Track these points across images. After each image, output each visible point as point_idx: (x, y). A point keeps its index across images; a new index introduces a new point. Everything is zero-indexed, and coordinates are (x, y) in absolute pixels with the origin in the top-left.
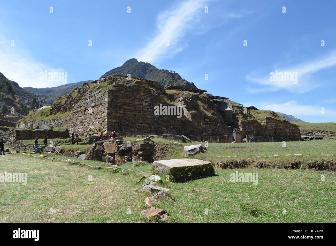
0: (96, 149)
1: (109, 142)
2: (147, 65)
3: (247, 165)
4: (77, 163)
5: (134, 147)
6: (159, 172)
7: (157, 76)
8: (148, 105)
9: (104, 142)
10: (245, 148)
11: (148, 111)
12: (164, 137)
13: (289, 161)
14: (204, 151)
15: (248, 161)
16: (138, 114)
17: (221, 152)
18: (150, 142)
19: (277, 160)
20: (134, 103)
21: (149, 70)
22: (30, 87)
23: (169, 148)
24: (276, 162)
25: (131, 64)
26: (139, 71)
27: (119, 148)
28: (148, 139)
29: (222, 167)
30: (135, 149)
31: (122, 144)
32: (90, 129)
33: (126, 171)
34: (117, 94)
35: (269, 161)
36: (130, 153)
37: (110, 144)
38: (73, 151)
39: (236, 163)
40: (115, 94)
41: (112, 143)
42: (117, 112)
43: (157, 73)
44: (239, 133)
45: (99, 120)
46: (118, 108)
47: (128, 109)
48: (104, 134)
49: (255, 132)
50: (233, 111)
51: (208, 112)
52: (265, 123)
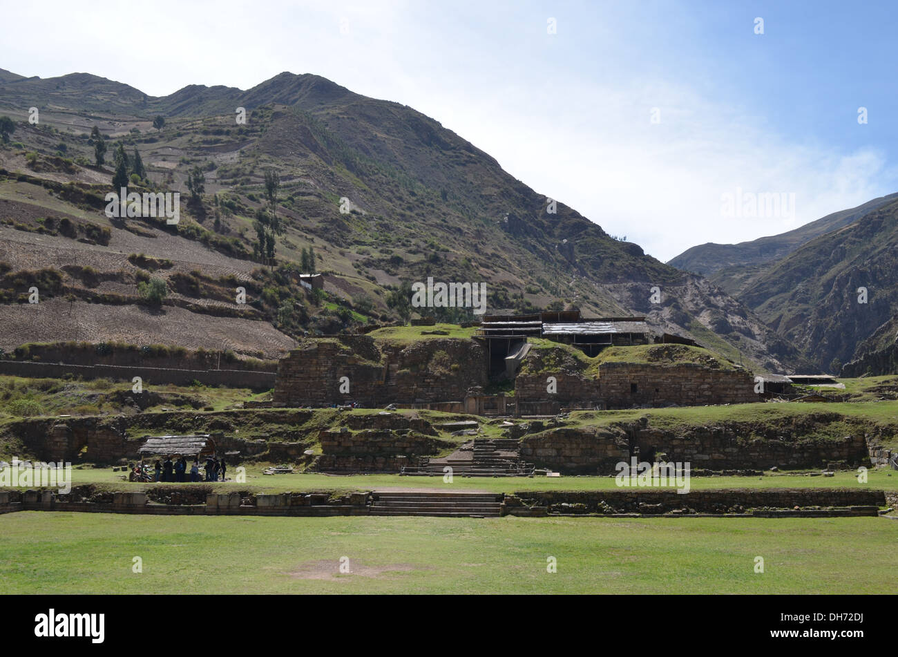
8: (327, 371)
11: (326, 377)
16: (311, 381)
20: (310, 369)
22: (710, 245)
42: (286, 382)
44: (475, 398)
47: (300, 378)
50: (523, 359)
51: (446, 367)
52: (598, 375)
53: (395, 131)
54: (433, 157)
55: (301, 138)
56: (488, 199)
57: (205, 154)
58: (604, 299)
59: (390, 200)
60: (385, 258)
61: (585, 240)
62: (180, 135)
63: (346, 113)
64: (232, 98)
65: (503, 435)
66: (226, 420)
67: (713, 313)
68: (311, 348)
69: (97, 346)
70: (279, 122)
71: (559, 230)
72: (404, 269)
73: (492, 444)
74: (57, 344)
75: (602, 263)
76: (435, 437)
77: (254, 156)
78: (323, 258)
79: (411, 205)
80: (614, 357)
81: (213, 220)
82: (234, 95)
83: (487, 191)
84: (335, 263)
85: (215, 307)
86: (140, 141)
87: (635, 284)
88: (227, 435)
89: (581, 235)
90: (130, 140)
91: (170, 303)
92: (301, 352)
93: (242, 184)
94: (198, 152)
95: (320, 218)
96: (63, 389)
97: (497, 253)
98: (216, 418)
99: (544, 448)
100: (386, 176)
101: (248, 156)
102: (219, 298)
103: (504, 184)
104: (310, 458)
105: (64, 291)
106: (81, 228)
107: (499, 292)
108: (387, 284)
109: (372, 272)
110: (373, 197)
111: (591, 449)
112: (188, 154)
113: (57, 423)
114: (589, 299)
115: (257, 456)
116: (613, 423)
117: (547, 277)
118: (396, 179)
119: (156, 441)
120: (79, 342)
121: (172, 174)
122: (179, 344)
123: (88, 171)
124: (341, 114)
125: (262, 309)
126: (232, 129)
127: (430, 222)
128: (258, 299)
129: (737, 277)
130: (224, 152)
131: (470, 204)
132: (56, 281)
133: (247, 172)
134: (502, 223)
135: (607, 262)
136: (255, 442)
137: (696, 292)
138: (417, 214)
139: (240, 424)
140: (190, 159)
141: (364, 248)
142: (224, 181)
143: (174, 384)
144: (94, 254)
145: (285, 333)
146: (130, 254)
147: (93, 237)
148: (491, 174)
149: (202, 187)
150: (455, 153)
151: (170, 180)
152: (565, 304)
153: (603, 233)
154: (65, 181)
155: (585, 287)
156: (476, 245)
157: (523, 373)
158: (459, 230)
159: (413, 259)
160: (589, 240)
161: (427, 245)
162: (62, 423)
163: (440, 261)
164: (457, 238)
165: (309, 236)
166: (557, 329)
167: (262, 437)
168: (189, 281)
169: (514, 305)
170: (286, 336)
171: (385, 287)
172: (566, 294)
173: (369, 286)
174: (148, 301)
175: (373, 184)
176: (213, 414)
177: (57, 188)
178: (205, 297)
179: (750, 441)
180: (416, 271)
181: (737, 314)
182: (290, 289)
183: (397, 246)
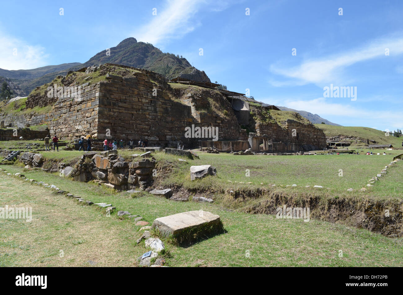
0: (84, 163)
1: (101, 154)
2: (149, 46)
3: (261, 194)
4: (63, 193)
5: (131, 164)
6: (161, 233)
7: (160, 61)
8: (148, 103)
9: (94, 154)
10: (260, 168)
11: (148, 110)
12: (166, 151)
13: (308, 195)
14: (214, 173)
15: (263, 191)
16: (136, 113)
17: (233, 173)
18: (150, 159)
19: (295, 192)
20: (132, 99)
21: (150, 53)
23: (173, 167)
24: (294, 194)
25: (129, 44)
26: (138, 54)
27: (112, 164)
28: (148, 155)
29: (233, 196)
30: (132, 166)
31: (116, 158)
32: (76, 130)
33: (122, 214)
34: (111, 88)
35: (286, 192)
36: (126, 171)
37: (102, 158)
38: (55, 161)
39: (249, 191)
40: (108, 88)
41: (104, 157)
42: (110, 111)
43: (161, 57)
44: (256, 138)
45: (88, 119)
46: (112, 105)
47: (123, 107)
48: (94, 137)
49: (274, 137)
52: (286, 127)
68: (129, 76)
92: (121, 78)
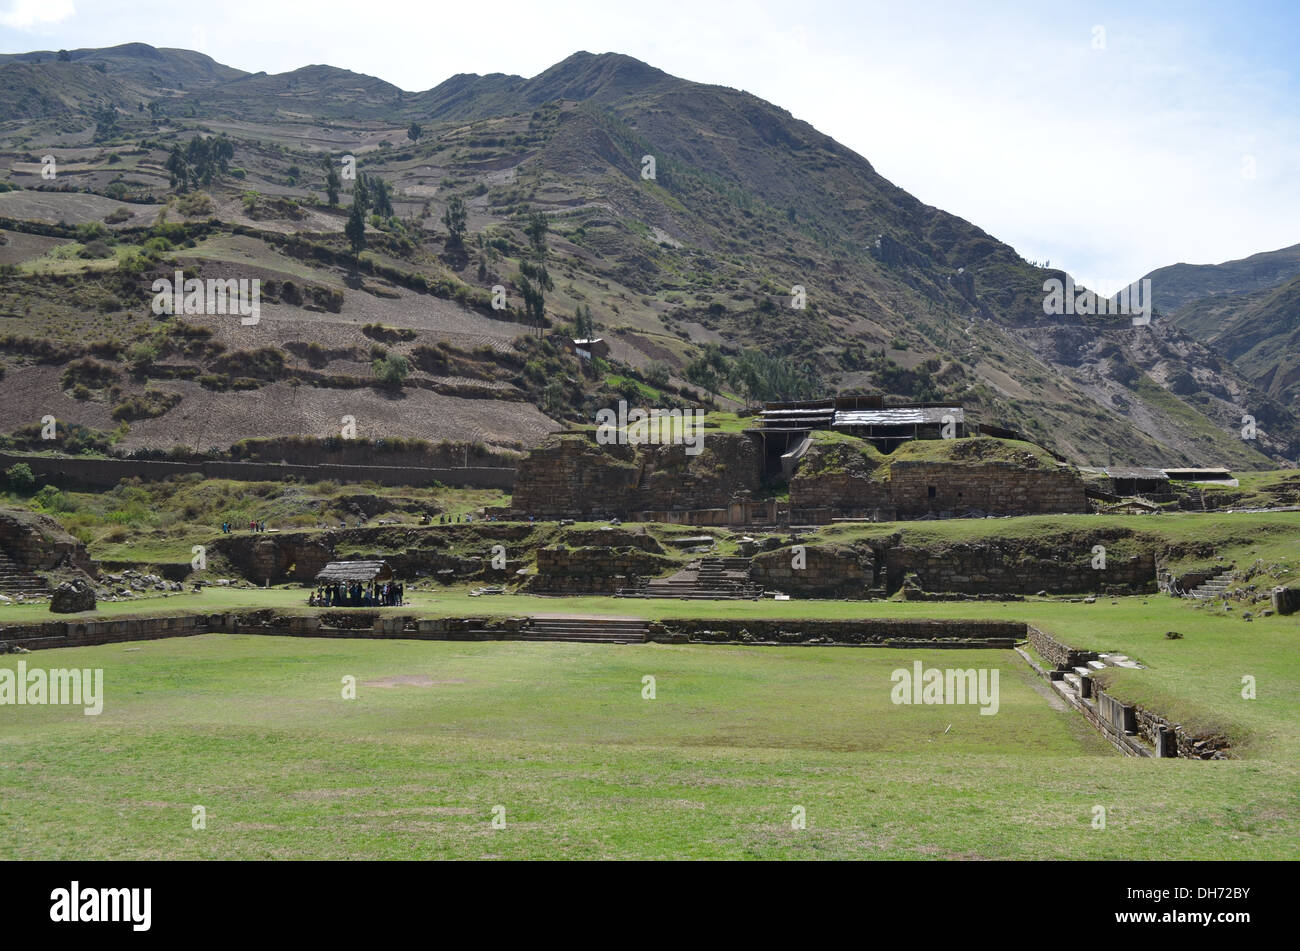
8: (571, 473)
16: (554, 485)
20: (553, 471)
42: (526, 487)
50: (803, 456)
51: (710, 467)
52: (889, 477)
53: (727, 127)
54: (779, 161)
55: (597, 146)
56: (854, 216)
57: (473, 174)
58: (1015, 349)
59: (717, 225)
60: (702, 307)
61: (991, 268)
62: (441, 149)
63: (661, 106)
64: (512, 90)
65: (736, 553)
66: (440, 535)
67: (1172, 366)
68: (554, 446)
69: (322, 440)
70: (567, 126)
71: (955, 255)
72: (726, 321)
73: (720, 564)
74: (279, 439)
75: (1014, 298)
76: (660, 556)
77: (535, 174)
78: (620, 309)
79: (746, 231)
80: (910, 454)
81: (477, 267)
82: (515, 86)
83: (851, 206)
84: (634, 317)
85: (466, 387)
86: (391, 159)
87: (1059, 327)
88: (441, 552)
89: (985, 261)
90: (378, 158)
91: (411, 384)
92: (542, 451)
93: (519, 214)
94: (463, 171)
95: (618, 256)
96: (282, 494)
97: (862, 291)
98: (430, 533)
99: (777, 567)
100: (711, 192)
101: (527, 174)
102: (471, 375)
103: (876, 194)
104: (523, 578)
105: (287, 374)
106: (307, 292)
107: (852, 349)
108: (703, 342)
109: (684, 325)
110: (693, 222)
111: (830, 569)
112: (451, 173)
113: (263, 539)
114: (990, 350)
115: (471, 574)
116: (859, 540)
117: (931, 322)
118: (726, 195)
119: (334, 567)
120: (303, 436)
121: (428, 205)
122: (419, 437)
123: (318, 214)
124: (653, 107)
125: (524, 387)
126: (507, 138)
127: (771, 253)
128: (520, 375)
129: (1215, 311)
130: (498, 170)
131: (829, 224)
132: (277, 362)
133: (526, 196)
134: (873, 249)
135: (1021, 298)
136: (470, 559)
137: (1148, 336)
138: (752, 242)
139: (455, 540)
140: (453, 180)
141: (675, 293)
142: (497, 208)
143: (410, 485)
144: (321, 325)
145: (552, 417)
146: (363, 324)
147: (322, 303)
148: (859, 180)
149: (463, 224)
150: (810, 153)
151: (426, 213)
152: (943, 362)
153: (1017, 257)
154: (288, 230)
155: (987, 333)
156: (832, 282)
157: (800, 474)
158: (810, 262)
159: (739, 307)
160: (996, 267)
161: (759, 287)
162: (269, 539)
163: (774, 309)
164: (807, 272)
165: (602, 281)
166: (852, 418)
167: (478, 555)
168: (436, 356)
169: (872, 366)
170: (553, 421)
171: (700, 346)
172: (958, 345)
173: (678, 346)
174: (385, 382)
175: (694, 203)
176: (427, 529)
177: (278, 241)
178: (454, 374)
179: (1018, 561)
180: (742, 323)
181: (1207, 366)
182: (561, 360)
183: (719, 290)
